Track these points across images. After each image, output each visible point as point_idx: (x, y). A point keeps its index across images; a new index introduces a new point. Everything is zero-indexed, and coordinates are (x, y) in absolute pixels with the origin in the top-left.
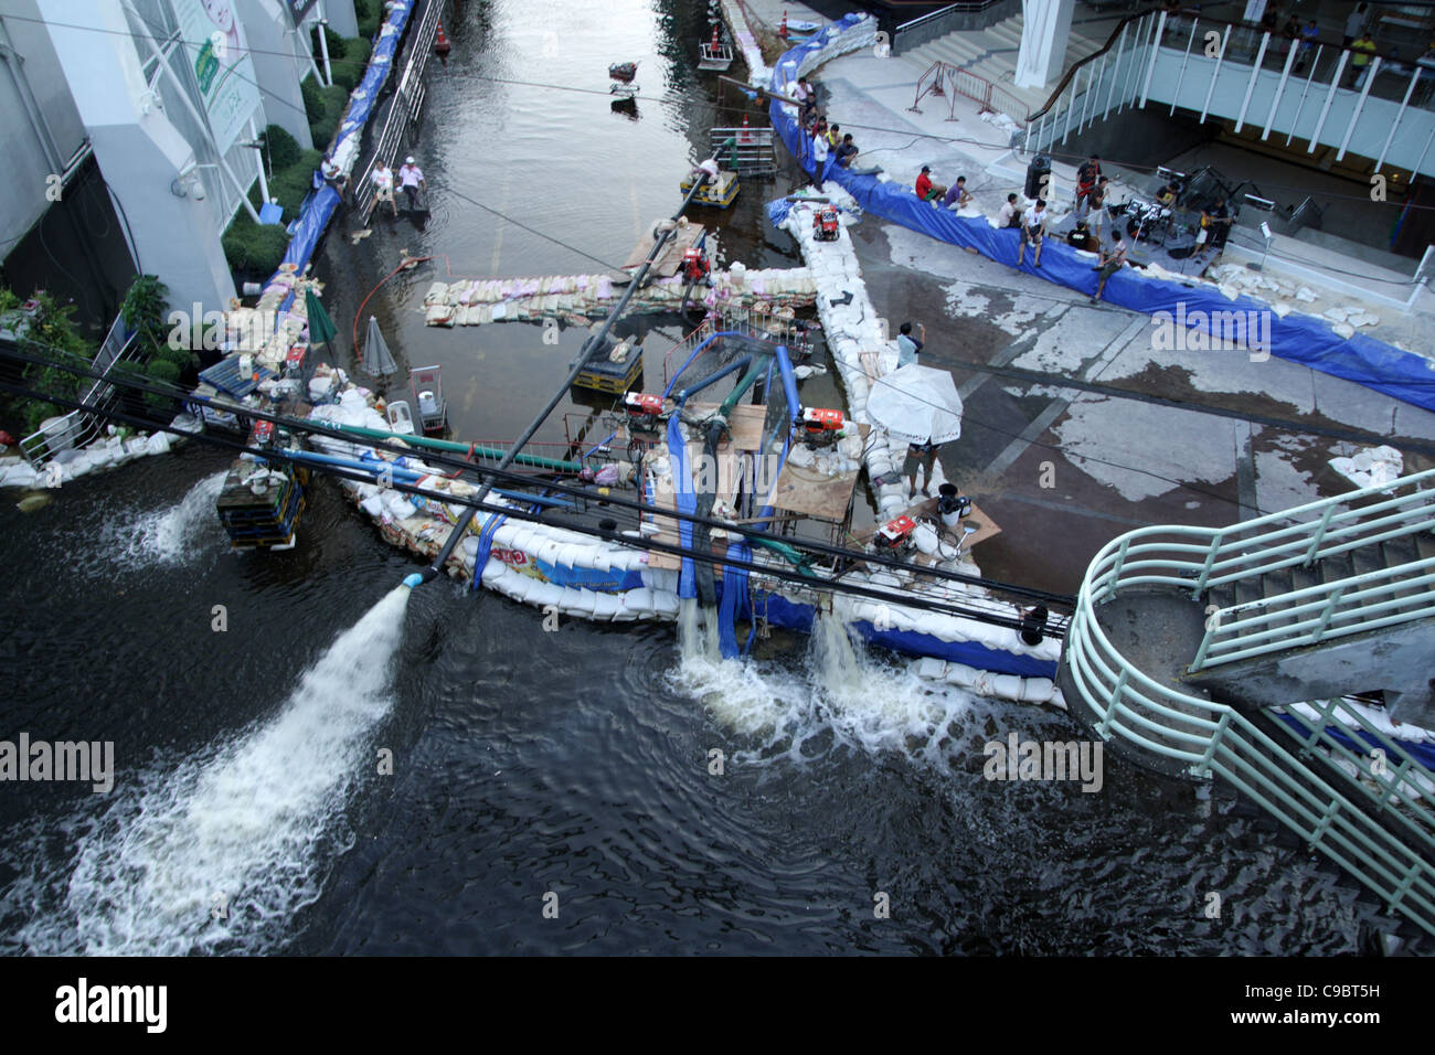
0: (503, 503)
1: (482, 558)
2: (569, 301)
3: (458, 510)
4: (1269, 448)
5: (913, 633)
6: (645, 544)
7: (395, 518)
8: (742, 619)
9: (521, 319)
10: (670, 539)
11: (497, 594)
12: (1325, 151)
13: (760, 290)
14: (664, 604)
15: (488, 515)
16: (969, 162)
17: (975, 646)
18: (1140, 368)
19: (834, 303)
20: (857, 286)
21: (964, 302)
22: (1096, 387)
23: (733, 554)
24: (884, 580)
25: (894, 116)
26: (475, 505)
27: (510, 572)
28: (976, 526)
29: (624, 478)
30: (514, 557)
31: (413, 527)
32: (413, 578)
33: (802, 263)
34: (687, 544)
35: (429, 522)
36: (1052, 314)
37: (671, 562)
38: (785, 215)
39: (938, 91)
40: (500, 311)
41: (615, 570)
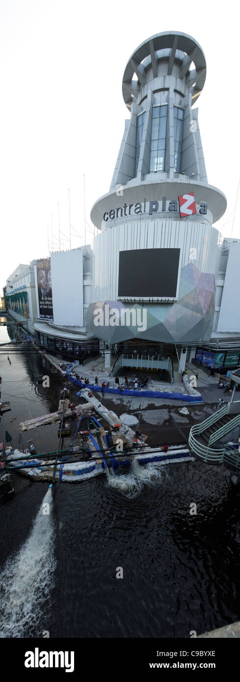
0: (60, 462)
1: (61, 476)
2: (50, 419)
3: (52, 466)
4: (171, 412)
5: (146, 459)
6: (95, 459)
7: (37, 474)
8: (115, 468)
9: (42, 425)
10: (99, 457)
11: (66, 482)
12: (139, 368)
13: (84, 408)
14: (101, 470)
15: (59, 465)
16: (104, 380)
17: (156, 457)
18: (147, 405)
19: (98, 407)
20: (100, 403)
21: (116, 401)
22: (143, 410)
23: (110, 455)
24: (136, 451)
25: (89, 376)
26: (56, 464)
27: (68, 476)
28: (144, 437)
29: (78, 449)
30: (68, 472)
31: (42, 474)
32: (51, 485)
33: (88, 402)
34: (102, 456)
35: (46, 472)
36: (130, 400)
37: (100, 461)
38: (80, 394)
39: (93, 370)
40: (37, 424)
41: (91, 467)
